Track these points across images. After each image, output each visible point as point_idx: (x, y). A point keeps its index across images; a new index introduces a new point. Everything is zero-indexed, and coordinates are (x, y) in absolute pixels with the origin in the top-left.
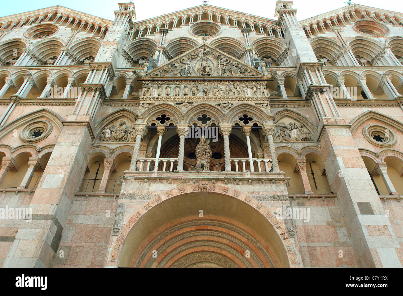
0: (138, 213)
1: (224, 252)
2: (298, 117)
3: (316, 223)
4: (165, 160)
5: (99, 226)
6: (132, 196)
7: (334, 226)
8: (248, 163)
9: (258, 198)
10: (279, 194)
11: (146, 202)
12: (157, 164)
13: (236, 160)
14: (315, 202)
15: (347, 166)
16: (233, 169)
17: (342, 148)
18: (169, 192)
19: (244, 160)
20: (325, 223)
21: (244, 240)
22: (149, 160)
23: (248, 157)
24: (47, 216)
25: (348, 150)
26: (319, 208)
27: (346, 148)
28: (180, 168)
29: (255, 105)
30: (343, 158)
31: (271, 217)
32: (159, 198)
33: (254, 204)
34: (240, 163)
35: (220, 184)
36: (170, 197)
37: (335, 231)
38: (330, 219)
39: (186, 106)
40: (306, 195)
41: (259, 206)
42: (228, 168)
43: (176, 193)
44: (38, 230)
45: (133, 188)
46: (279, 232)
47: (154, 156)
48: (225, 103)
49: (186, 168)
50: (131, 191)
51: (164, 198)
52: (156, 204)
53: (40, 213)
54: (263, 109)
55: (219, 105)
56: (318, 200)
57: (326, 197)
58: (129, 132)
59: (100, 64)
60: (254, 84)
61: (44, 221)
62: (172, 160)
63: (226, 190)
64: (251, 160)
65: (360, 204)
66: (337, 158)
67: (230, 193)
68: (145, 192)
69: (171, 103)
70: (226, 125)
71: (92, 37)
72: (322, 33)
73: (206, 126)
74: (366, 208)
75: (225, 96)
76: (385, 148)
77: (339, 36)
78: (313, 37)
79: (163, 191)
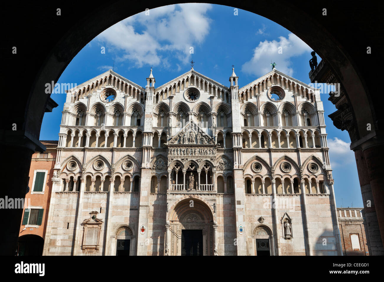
0: (173, 205)
2: (227, 158)
3: (226, 203)
4: (179, 185)
5: (160, 205)
6: (170, 200)
7: (231, 204)
8: (206, 186)
9: (207, 200)
10: (213, 199)
11: (175, 202)
12: (177, 187)
13: (202, 185)
16: (201, 189)
17: (238, 179)
18: (182, 198)
19: (204, 185)
20: (228, 203)
22: (174, 185)
23: (206, 184)
25: (240, 180)
26: (228, 198)
27: (239, 179)
28: (184, 188)
30: (237, 183)
31: (210, 206)
32: (179, 200)
33: (206, 202)
34: (203, 186)
35: (196, 195)
36: (182, 200)
37: (231, 206)
38: (230, 202)
39: (185, 161)
40: (224, 194)
41: (208, 203)
42: (200, 188)
43: (184, 198)
44: (145, 210)
45: (171, 197)
46: (212, 211)
47: (175, 183)
48: (199, 159)
49: (186, 189)
50: (170, 198)
51: (180, 200)
52: (178, 202)
53: (144, 205)
55: (197, 160)
56: (228, 195)
57: (231, 194)
58: (164, 166)
60: (211, 148)
61: (146, 207)
62: (182, 185)
63: (198, 197)
64: (207, 185)
65: (237, 201)
66: (235, 184)
67: (199, 199)
68: (174, 198)
69: (179, 159)
70: (199, 171)
71: (136, 102)
72: (251, 98)
73: (192, 169)
74: (239, 203)
75: (199, 155)
76: (257, 174)
77: (258, 102)
78: (245, 102)
79: (180, 198)
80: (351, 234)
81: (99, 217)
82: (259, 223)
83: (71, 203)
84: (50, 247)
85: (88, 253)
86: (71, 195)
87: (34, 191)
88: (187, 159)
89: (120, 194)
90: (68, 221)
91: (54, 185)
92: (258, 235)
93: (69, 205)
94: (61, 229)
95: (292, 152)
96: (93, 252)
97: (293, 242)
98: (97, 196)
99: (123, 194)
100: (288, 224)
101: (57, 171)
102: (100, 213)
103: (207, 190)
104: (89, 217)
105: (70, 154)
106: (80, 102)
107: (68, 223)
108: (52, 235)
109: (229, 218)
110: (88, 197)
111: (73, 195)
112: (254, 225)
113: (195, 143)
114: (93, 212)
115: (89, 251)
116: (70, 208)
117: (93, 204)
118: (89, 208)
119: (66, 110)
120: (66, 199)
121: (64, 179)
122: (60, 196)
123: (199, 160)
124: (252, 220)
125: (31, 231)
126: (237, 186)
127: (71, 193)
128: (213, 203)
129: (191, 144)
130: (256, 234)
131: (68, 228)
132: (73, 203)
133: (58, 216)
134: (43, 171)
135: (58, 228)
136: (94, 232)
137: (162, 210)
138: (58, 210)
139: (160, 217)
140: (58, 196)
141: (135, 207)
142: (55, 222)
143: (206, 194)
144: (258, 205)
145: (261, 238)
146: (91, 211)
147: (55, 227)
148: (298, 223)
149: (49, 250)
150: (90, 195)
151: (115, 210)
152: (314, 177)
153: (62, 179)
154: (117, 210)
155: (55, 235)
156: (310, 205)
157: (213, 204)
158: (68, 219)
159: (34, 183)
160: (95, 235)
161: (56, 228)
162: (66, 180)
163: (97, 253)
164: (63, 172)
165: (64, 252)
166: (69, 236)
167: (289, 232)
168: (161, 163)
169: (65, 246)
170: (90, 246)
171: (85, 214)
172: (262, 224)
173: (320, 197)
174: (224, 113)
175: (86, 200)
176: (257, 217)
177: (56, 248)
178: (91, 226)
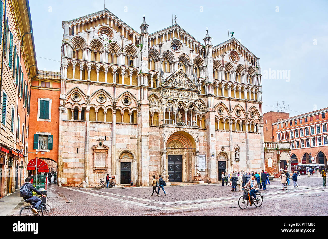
0: (168, 136)
1: (180, 140)
2: (202, 102)
6: (166, 132)
7: (204, 137)
8: (191, 123)
9: (193, 133)
10: (197, 132)
11: (169, 133)
12: (170, 122)
13: (188, 121)
14: (202, 130)
15: (211, 125)
16: (187, 124)
17: (212, 119)
19: (190, 121)
21: (185, 139)
22: (168, 120)
24: (147, 135)
25: (213, 119)
26: (202, 132)
28: (175, 123)
29: (194, 102)
30: (211, 122)
31: (194, 138)
32: (172, 132)
33: (191, 135)
35: (185, 129)
38: (204, 135)
39: (176, 101)
40: (200, 129)
41: (193, 135)
43: (176, 131)
44: (146, 139)
45: (166, 129)
46: (196, 141)
51: (173, 132)
52: (172, 134)
53: (145, 135)
54: (196, 104)
55: (185, 101)
57: (204, 130)
58: (156, 104)
59: (146, 74)
60: (195, 93)
62: (173, 120)
63: (186, 130)
65: (211, 135)
67: (187, 132)
68: (169, 130)
69: (172, 99)
70: (186, 110)
71: (131, 44)
72: (218, 57)
73: (181, 108)
74: (212, 136)
75: (187, 98)
76: (221, 116)
77: (223, 60)
78: (214, 59)
79: (173, 130)
80: (268, 158)
81: (105, 143)
82: (221, 150)
83: (78, 131)
84: (63, 169)
85: (98, 173)
86: (78, 124)
87: (40, 118)
88: (178, 100)
89: (121, 125)
90: (77, 146)
91: (60, 113)
92: (219, 159)
93: (76, 133)
94: (72, 153)
95: (242, 102)
96: (102, 172)
97: (239, 163)
98: (102, 125)
99: (124, 125)
100: (238, 152)
101: (64, 101)
102: (105, 140)
103: (192, 125)
104: (96, 143)
105: (73, 86)
106: (79, 36)
107: (78, 149)
108: (64, 158)
109: (203, 147)
110: (93, 126)
111: (79, 123)
112: (218, 152)
113: (183, 87)
114: (99, 139)
115: (98, 172)
116: (78, 135)
117: (99, 133)
118: (95, 136)
119: (66, 42)
120: (74, 127)
121: (70, 109)
122: (68, 125)
123: (187, 102)
124: (217, 148)
125: (43, 155)
126: (211, 124)
127: (77, 121)
128: (196, 135)
129: (180, 88)
130: (219, 158)
131: (78, 152)
132: (80, 130)
133: (67, 142)
134: (48, 100)
135: (68, 153)
136: (102, 156)
137: (156, 140)
138: (67, 136)
139: (155, 145)
140: (66, 124)
141: (135, 136)
142: (65, 147)
143: (192, 128)
144: (221, 138)
145: (221, 161)
146: (98, 138)
147: (66, 151)
148: (243, 151)
149: (62, 171)
150: (95, 125)
151: (119, 138)
152: (253, 121)
153: (67, 109)
154: (120, 138)
155: (66, 158)
156: (250, 139)
157: (196, 137)
158: (77, 145)
159: (39, 110)
160: (103, 159)
161: (67, 153)
162: (72, 110)
163: (106, 173)
164: (68, 102)
165: (77, 173)
166: (79, 159)
167: (237, 157)
168: (154, 101)
169: (77, 168)
170: (99, 168)
171: (93, 141)
172: (223, 151)
173: (255, 134)
174: (198, 65)
175: (92, 129)
176: (220, 146)
177: (69, 169)
178: (99, 151)
